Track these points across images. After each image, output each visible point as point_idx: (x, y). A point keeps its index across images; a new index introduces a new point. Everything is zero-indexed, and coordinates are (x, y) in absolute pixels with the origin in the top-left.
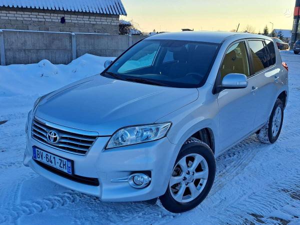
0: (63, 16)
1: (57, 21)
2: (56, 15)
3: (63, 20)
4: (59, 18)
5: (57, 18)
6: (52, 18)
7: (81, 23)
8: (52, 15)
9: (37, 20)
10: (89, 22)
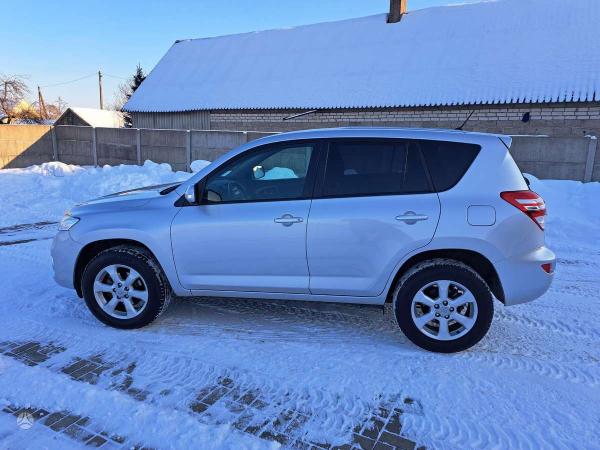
0: (528, 110)
1: (517, 118)
2: (517, 110)
3: (526, 118)
4: (521, 115)
5: (516, 115)
6: (509, 115)
7: (558, 120)
8: (510, 110)
9: (486, 119)
10: (574, 118)
